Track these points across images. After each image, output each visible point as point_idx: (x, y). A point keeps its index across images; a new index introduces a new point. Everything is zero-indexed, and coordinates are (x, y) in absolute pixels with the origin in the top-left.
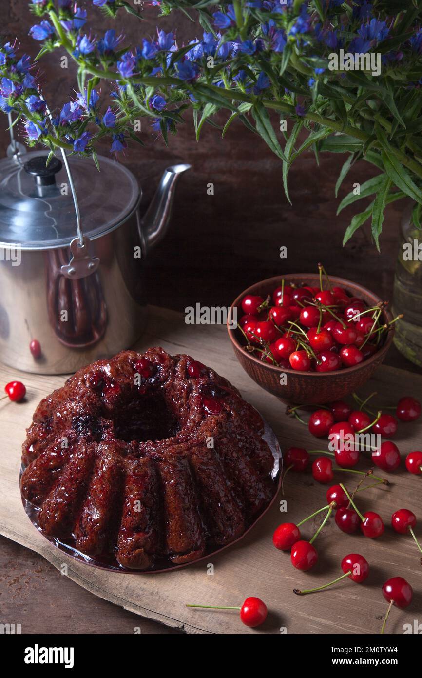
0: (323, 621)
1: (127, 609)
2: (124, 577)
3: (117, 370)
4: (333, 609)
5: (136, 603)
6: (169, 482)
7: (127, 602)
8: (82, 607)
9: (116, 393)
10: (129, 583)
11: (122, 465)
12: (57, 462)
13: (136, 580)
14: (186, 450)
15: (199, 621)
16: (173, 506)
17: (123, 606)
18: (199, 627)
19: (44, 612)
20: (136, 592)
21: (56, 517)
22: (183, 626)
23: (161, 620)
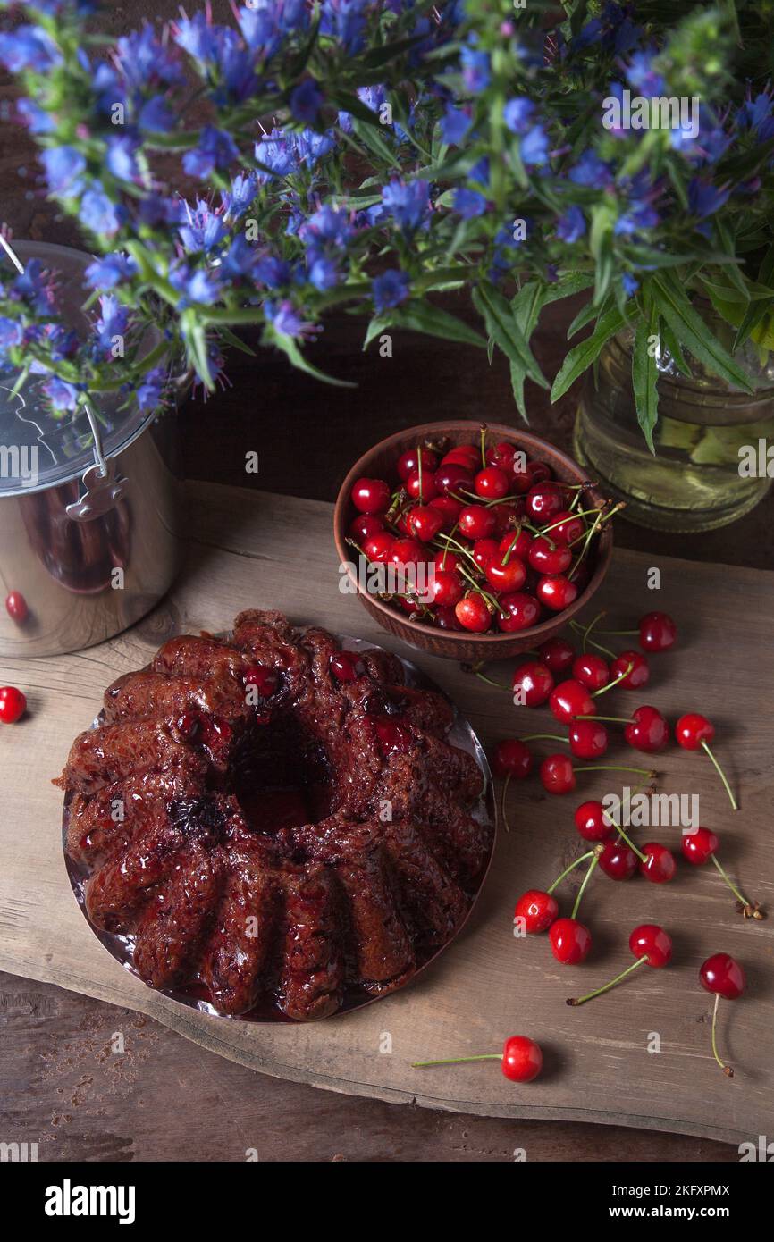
0: (622, 1044)
1: (318, 1087)
2: (298, 1031)
3: (218, 696)
4: (630, 1019)
5: (330, 1073)
6: (359, 895)
7: (315, 1076)
8: (231, 1076)
9: (226, 740)
10: (309, 1041)
11: (278, 883)
12: (152, 878)
13: (318, 1032)
14: (378, 836)
15: (436, 1086)
16: (368, 924)
17: (310, 1083)
18: (438, 1096)
19: (173, 1098)
20: (324, 1053)
21: (168, 965)
22: (415, 1099)
23: (378, 1097)
